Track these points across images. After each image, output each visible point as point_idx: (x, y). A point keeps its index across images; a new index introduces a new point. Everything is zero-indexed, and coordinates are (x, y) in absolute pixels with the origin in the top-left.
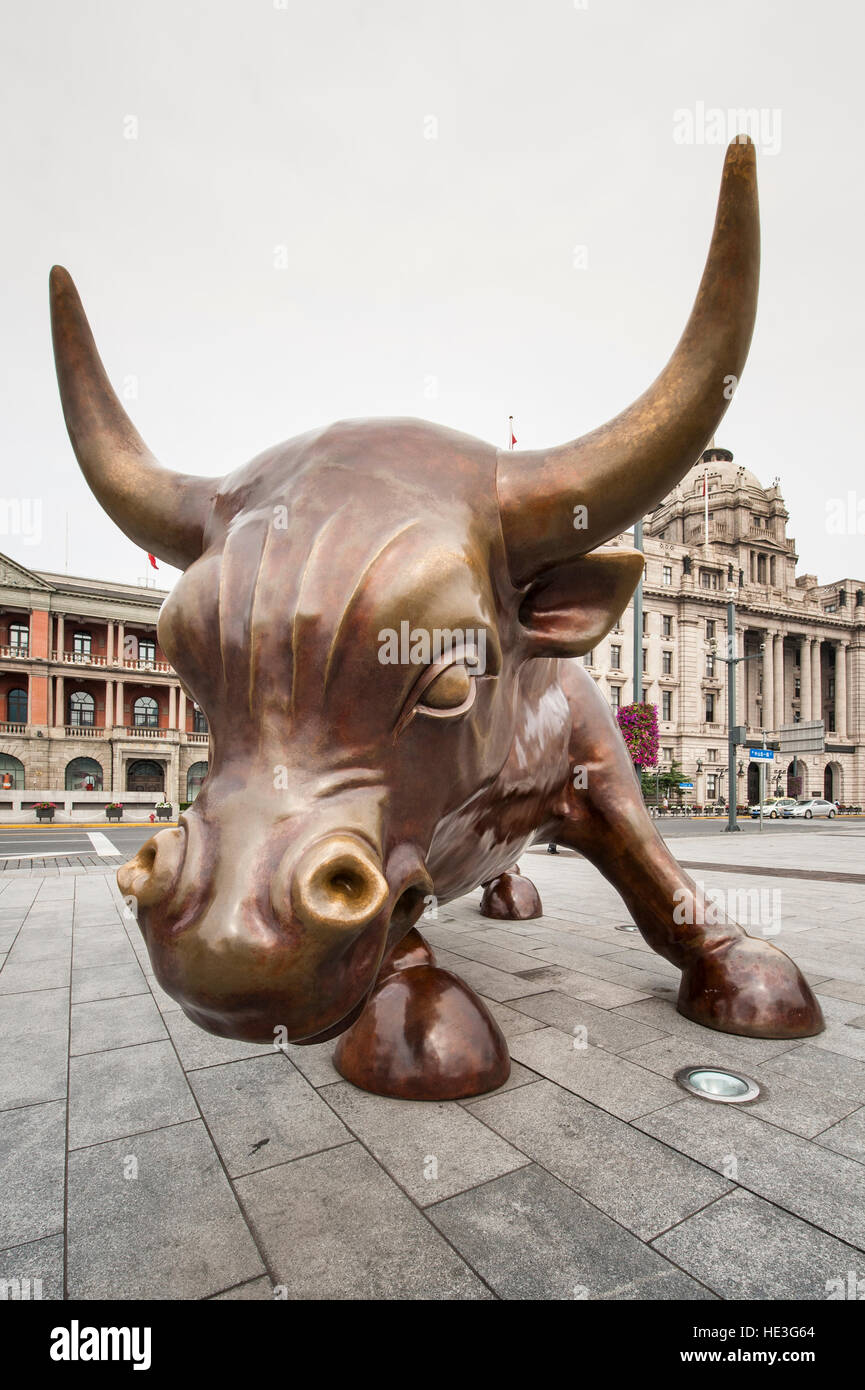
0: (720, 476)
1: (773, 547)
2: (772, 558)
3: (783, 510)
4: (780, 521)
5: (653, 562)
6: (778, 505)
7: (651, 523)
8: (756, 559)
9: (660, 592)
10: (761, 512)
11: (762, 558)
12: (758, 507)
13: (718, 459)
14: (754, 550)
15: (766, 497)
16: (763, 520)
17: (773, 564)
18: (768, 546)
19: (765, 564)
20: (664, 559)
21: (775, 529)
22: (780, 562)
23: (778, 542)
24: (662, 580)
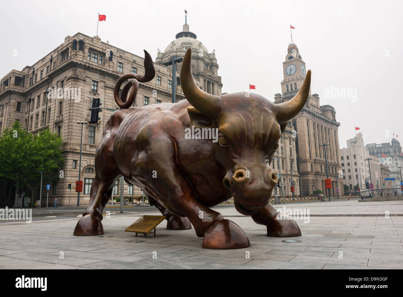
0: (192, 44)
1: (213, 79)
2: (213, 83)
3: (217, 64)
4: (216, 68)
5: (164, 77)
6: (214, 61)
7: (162, 59)
8: (206, 83)
9: (167, 92)
10: (208, 63)
11: (209, 83)
12: (207, 60)
13: (191, 37)
14: (206, 79)
15: (209, 57)
16: (209, 67)
17: (213, 86)
18: (211, 78)
19: (210, 85)
20: (169, 77)
21: (213, 71)
22: (216, 86)
23: (215, 77)
24: (168, 86)
